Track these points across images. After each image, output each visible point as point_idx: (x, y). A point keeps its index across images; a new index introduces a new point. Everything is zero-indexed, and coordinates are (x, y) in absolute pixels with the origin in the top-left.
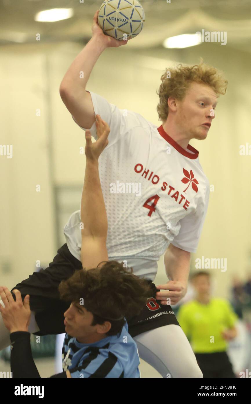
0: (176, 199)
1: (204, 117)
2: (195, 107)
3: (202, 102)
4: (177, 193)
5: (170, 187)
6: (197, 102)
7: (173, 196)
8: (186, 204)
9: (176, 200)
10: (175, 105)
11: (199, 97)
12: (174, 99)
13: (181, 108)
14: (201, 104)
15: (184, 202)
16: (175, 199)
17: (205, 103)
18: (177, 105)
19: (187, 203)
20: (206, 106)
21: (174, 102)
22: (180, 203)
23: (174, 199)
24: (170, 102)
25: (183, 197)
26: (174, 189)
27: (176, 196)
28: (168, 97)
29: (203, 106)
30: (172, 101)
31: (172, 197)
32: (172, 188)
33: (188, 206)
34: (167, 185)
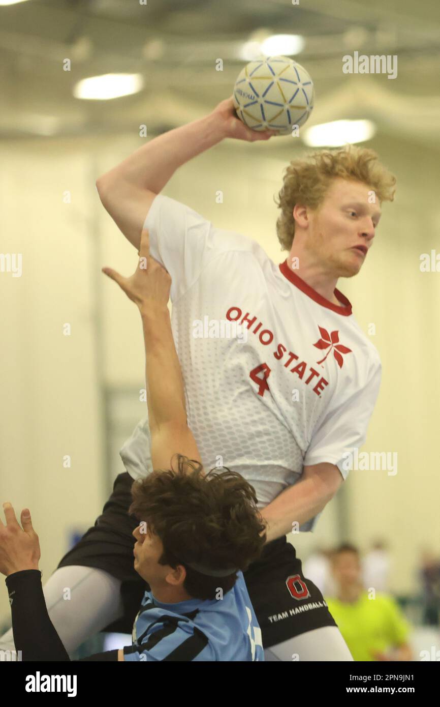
0: (301, 375)
1: (356, 236)
2: (340, 218)
3: (352, 210)
4: (304, 365)
5: (291, 354)
6: (344, 209)
7: (295, 370)
8: (319, 385)
9: (301, 377)
10: (306, 218)
11: (347, 201)
12: (305, 208)
13: (315, 220)
14: (351, 214)
15: (315, 381)
16: (298, 375)
17: (358, 212)
18: (309, 216)
19: (323, 384)
20: (360, 218)
21: (304, 213)
22: (307, 382)
23: (296, 375)
24: (297, 214)
25: (314, 373)
26: (296, 358)
27: (300, 369)
28: (295, 205)
29: (354, 217)
30: (300, 210)
31: (293, 371)
32: (293, 356)
33: (322, 388)
34: (285, 350)
